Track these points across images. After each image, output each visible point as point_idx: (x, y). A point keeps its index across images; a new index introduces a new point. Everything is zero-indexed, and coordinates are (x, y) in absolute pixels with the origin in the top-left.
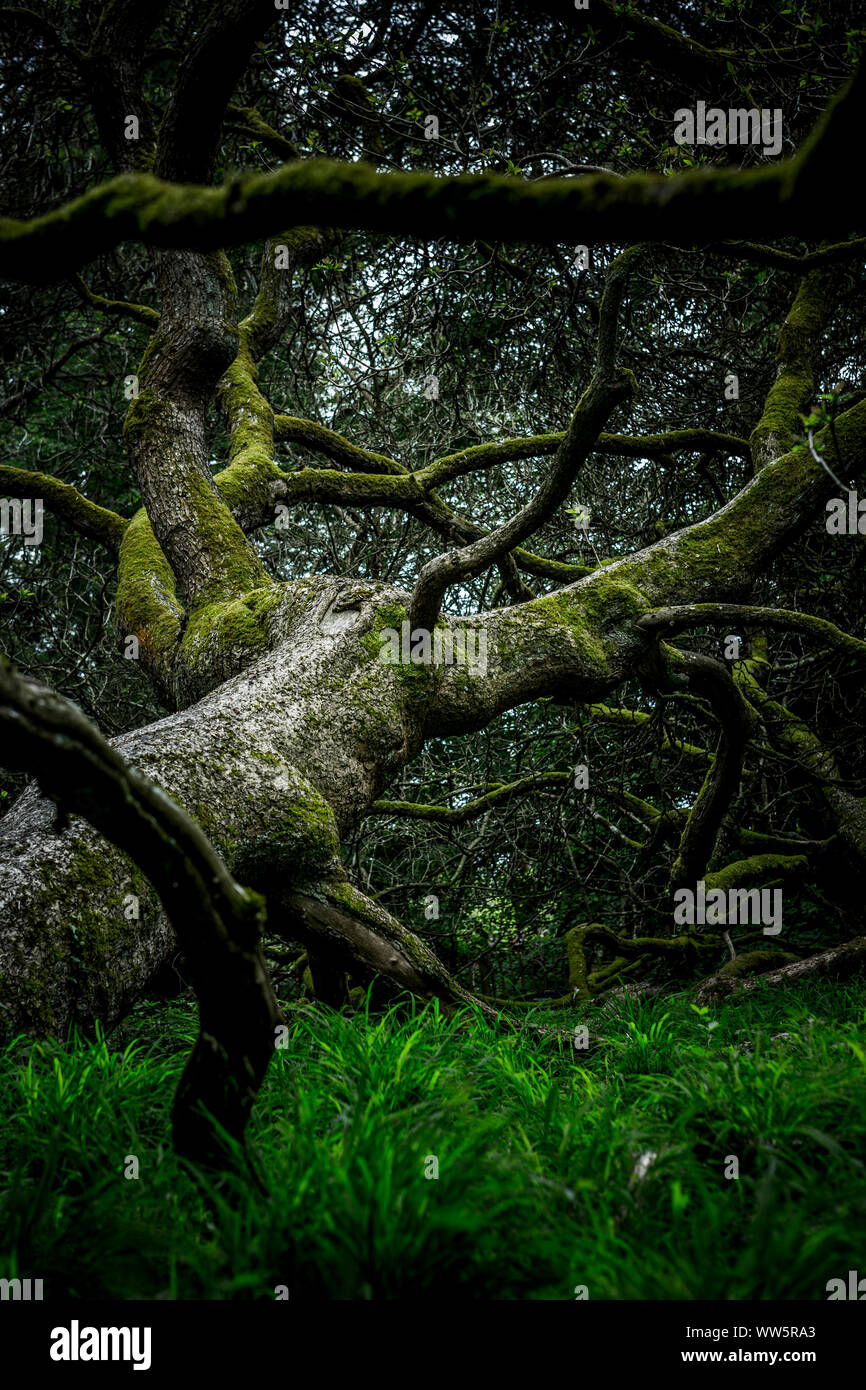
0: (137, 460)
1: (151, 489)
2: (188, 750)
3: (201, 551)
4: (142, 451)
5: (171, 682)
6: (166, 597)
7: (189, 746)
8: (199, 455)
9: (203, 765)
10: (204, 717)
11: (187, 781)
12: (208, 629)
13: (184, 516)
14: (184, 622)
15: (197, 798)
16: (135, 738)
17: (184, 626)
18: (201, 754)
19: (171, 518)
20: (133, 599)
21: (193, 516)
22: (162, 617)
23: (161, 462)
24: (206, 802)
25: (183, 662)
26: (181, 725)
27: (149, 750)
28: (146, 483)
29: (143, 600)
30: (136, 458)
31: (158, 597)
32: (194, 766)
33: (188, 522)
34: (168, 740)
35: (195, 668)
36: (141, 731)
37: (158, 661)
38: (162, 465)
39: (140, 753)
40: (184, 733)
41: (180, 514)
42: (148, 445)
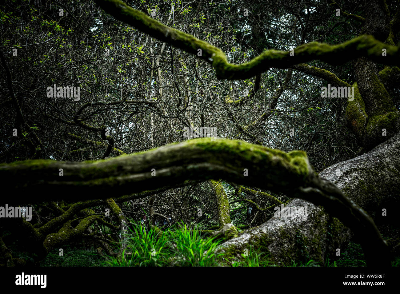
0: (355, 69)
1: (359, 78)
2: (367, 167)
3: (374, 98)
4: (357, 66)
5: (362, 138)
6: (362, 111)
7: (368, 166)
8: (375, 67)
9: (372, 172)
10: (373, 156)
11: (367, 177)
12: (375, 124)
13: (369, 87)
14: (368, 120)
15: (370, 183)
16: (351, 162)
17: (367, 122)
18: (371, 168)
19: (365, 87)
20: (352, 111)
21: (372, 87)
22: (360, 117)
23: (362, 69)
24: (372, 184)
25: (366, 133)
26: (365, 158)
27: (355, 167)
28: (358, 76)
29: (355, 111)
30: (355, 68)
31: (359, 111)
32: (369, 172)
33: (370, 89)
34: (361, 164)
35: (370, 135)
36: (353, 160)
37: (358, 131)
38: (363, 70)
39: (352, 167)
40: (366, 161)
41: (368, 86)
42: (359, 64)
